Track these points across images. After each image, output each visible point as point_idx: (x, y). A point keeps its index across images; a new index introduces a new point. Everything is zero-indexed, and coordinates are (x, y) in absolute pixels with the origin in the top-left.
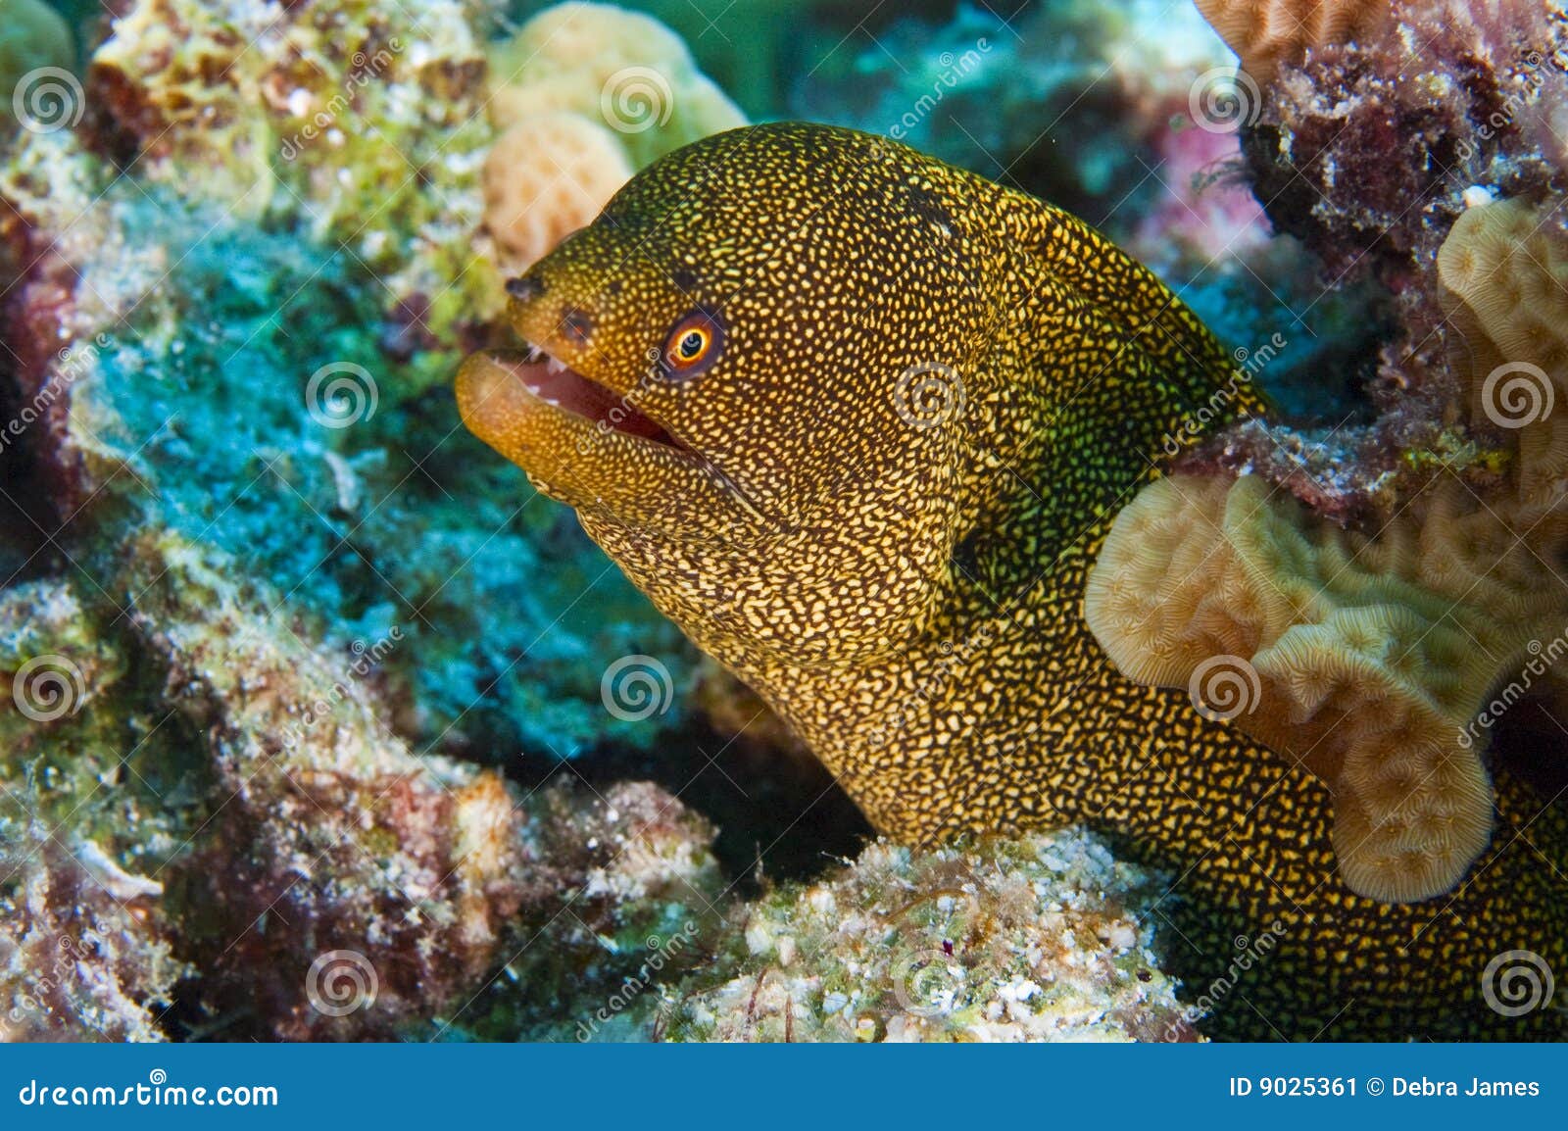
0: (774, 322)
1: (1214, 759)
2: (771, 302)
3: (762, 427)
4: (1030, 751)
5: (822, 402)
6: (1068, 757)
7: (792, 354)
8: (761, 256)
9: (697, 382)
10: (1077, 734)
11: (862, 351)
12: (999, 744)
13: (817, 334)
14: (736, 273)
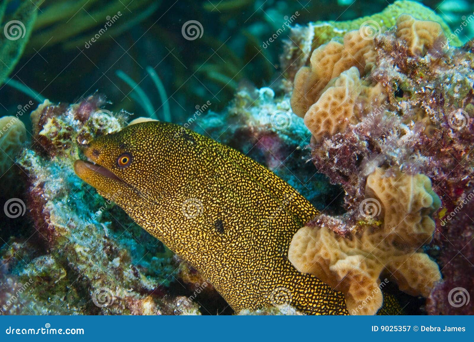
0: (144, 157)
1: (286, 275)
2: (143, 153)
3: (143, 180)
4: (247, 275)
5: (156, 175)
6: (255, 276)
7: (148, 164)
8: (142, 143)
9: (126, 169)
10: (256, 271)
11: (165, 165)
12: (240, 273)
13: (154, 160)
14: (136, 146)
